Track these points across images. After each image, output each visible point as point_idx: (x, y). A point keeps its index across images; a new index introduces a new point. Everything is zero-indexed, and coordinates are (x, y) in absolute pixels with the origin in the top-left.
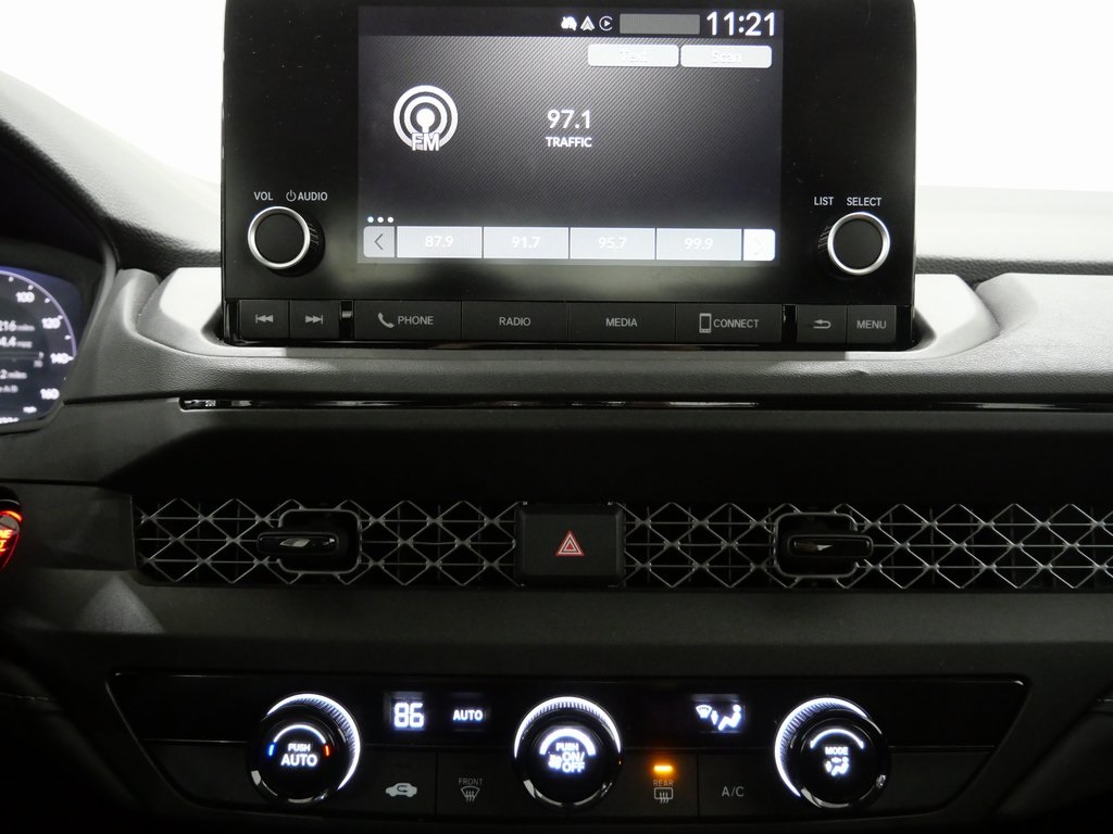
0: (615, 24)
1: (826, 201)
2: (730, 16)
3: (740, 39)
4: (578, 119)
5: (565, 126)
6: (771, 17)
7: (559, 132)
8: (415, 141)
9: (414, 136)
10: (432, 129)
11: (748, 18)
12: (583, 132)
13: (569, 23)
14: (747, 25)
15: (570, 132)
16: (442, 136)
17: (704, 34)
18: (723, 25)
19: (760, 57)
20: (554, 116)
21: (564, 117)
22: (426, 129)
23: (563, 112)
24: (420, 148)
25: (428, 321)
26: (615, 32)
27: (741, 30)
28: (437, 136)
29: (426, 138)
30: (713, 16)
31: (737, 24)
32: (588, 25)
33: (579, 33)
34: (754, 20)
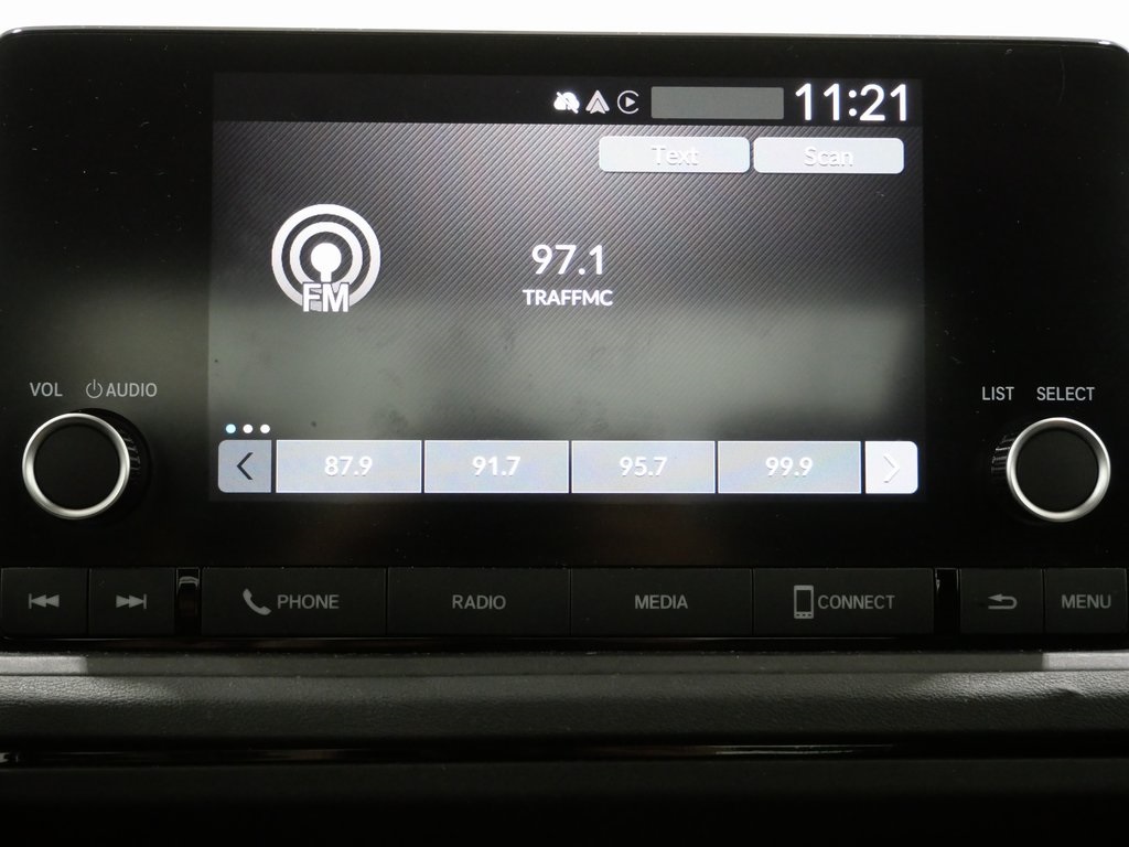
0: (644, 103)
1: (1001, 393)
2: (834, 90)
3: (851, 127)
4: (583, 259)
5: (562, 271)
6: (901, 91)
7: (551, 281)
8: (307, 296)
9: (306, 288)
10: (338, 275)
11: (864, 92)
12: (592, 283)
13: (566, 101)
14: (863, 103)
15: (571, 280)
16: (353, 287)
17: (791, 120)
18: (822, 105)
19: (885, 156)
20: (542, 254)
21: (559, 257)
22: (326, 276)
23: (558, 247)
24: (316, 307)
25: (329, 602)
26: (643, 117)
27: (853, 112)
28: (344, 289)
29: (327, 291)
30: (806, 90)
31: (846, 103)
32: (598, 104)
33: (584, 117)
34: (872, 95)
